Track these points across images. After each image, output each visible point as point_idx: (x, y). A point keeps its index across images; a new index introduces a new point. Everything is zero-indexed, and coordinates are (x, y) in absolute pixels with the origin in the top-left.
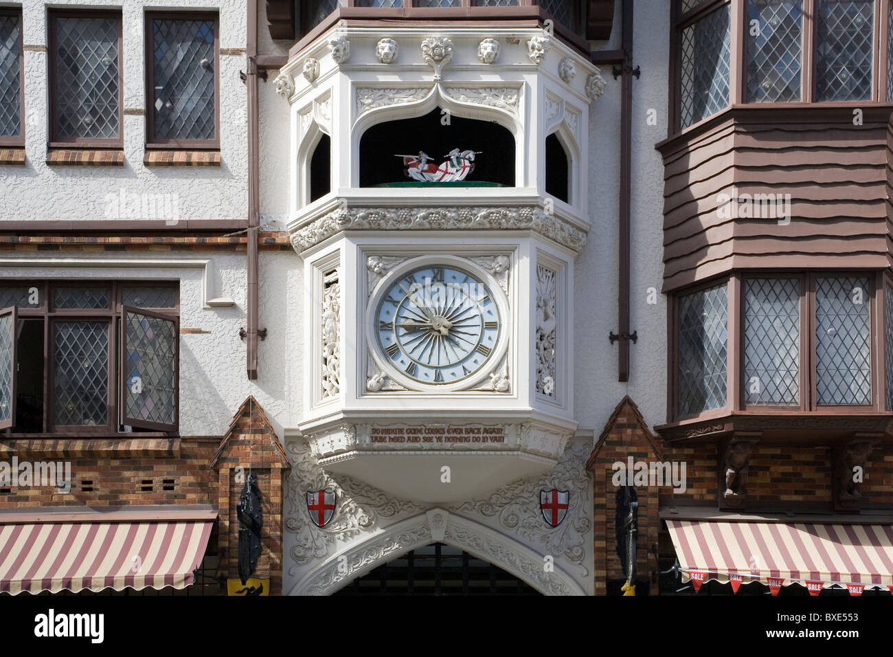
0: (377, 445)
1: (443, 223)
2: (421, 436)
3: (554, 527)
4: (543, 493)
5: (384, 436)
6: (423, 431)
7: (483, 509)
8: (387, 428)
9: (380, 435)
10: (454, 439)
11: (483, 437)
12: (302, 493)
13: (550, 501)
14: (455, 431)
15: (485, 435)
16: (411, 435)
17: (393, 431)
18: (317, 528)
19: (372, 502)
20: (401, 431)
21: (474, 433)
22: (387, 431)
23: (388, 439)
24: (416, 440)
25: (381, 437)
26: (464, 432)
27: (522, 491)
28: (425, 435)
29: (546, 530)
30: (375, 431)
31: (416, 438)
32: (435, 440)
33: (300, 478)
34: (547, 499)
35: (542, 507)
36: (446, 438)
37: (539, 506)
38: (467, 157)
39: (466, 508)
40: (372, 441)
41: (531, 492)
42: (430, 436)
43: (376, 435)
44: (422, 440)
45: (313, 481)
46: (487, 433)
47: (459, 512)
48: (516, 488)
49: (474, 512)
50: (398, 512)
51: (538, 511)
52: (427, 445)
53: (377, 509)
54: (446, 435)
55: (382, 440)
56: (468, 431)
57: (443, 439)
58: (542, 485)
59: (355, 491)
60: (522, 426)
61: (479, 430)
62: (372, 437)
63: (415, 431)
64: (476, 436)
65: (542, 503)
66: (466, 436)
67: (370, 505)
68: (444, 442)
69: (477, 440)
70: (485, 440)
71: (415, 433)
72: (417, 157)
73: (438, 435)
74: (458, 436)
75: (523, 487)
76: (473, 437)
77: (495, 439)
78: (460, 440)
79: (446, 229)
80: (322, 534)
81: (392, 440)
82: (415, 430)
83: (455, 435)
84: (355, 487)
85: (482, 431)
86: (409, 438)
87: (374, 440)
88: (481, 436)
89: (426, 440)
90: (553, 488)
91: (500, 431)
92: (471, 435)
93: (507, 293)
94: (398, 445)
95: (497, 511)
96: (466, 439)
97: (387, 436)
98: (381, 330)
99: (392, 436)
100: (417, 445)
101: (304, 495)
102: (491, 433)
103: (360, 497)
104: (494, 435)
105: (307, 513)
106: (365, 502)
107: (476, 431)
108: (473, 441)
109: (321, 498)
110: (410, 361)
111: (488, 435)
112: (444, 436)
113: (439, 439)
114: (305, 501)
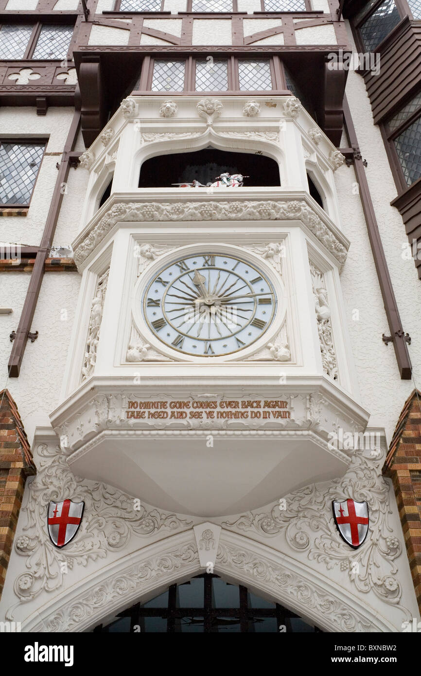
0: (133, 421)
1: (214, 213)
2: (188, 411)
3: (356, 548)
4: (336, 504)
5: (142, 410)
6: (191, 405)
7: (264, 524)
8: (147, 400)
9: (138, 409)
10: (229, 415)
11: (264, 412)
12: (44, 503)
13: (346, 514)
14: (229, 404)
15: (267, 409)
16: (175, 410)
17: (154, 405)
18: (55, 548)
19: (127, 516)
20: (164, 404)
21: (252, 407)
22: (147, 405)
23: (146, 415)
24: (181, 415)
25: (138, 413)
26: (240, 405)
27: (310, 502)
28: (192, 409)
29: (346, 552)
30: (132, 404)
31: (182, 413)
32: (204, 415)
33: (44, 485)
34: (341, 511)
35: (337, 522)
36: (218, 413)
37: (333, 520)
38: (236, 178)
39: (242, 523)
40: (128, 418)
41: (321, 503)
42: (198, 410)
43: (133, 409)
44: (189, 415)
45: (60, 488)
46: (269, 407)
47: (234, 528)
48: (302, 498)
49: (253, 528)
50: (158, 529)
51: (333, 527)
52: (194, 422)
53: (132, 524)
54: (219, 409)
55: (140, 415)
56: (246, 405)
57: (215, 414)
58: (332, 494)
59: (108, 502)
60: (311, 397)
61: (258, 403)
62: (128, 412)
63: (181, 405)
64: (256, 410)
65: (337, 516)
66: (243, 410)
67: (124, 518)
68: (215, 419)
69: (256, 415)
70: (266, 415)
71: (180, 407)
72: (192, 184)
73: (208, 410)
74: (234, 410)
75: (311, 496)
76: (252, 412)
77: (279, 415)
78: (236, 415)
79: (218, 220)
80: (60, 557)
81: (153, 415)
82: (180, 403)
83: (229, 409)
84: (107, 496)
85: (262, 404)
86: (173, 413)
87: (131, 415)
88: (261, 410)
89: (194, 415)
90: (348, 497)
91: (284, 404)
92: (249, 409)
93: (280, 273)
94: (159, 422)
95: (281, 528)
96: (243, 414)
97: (147, 410)
98: (148, 306)
99: (153, 411)
100: (184, 422)
101: (46, 506)
102: (274, 407)
103: (113, 509)
104: (277, 409)
105: (45, 529)
106: (119, 515)
107: (255, 405)
108: (252, 417)
109: (66, 510)
110: (177, 334)
111: (270, 410)
112: (216, 410)
113: (210, 415)
114: (45, 514)
